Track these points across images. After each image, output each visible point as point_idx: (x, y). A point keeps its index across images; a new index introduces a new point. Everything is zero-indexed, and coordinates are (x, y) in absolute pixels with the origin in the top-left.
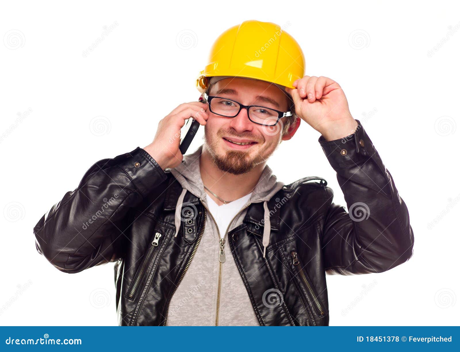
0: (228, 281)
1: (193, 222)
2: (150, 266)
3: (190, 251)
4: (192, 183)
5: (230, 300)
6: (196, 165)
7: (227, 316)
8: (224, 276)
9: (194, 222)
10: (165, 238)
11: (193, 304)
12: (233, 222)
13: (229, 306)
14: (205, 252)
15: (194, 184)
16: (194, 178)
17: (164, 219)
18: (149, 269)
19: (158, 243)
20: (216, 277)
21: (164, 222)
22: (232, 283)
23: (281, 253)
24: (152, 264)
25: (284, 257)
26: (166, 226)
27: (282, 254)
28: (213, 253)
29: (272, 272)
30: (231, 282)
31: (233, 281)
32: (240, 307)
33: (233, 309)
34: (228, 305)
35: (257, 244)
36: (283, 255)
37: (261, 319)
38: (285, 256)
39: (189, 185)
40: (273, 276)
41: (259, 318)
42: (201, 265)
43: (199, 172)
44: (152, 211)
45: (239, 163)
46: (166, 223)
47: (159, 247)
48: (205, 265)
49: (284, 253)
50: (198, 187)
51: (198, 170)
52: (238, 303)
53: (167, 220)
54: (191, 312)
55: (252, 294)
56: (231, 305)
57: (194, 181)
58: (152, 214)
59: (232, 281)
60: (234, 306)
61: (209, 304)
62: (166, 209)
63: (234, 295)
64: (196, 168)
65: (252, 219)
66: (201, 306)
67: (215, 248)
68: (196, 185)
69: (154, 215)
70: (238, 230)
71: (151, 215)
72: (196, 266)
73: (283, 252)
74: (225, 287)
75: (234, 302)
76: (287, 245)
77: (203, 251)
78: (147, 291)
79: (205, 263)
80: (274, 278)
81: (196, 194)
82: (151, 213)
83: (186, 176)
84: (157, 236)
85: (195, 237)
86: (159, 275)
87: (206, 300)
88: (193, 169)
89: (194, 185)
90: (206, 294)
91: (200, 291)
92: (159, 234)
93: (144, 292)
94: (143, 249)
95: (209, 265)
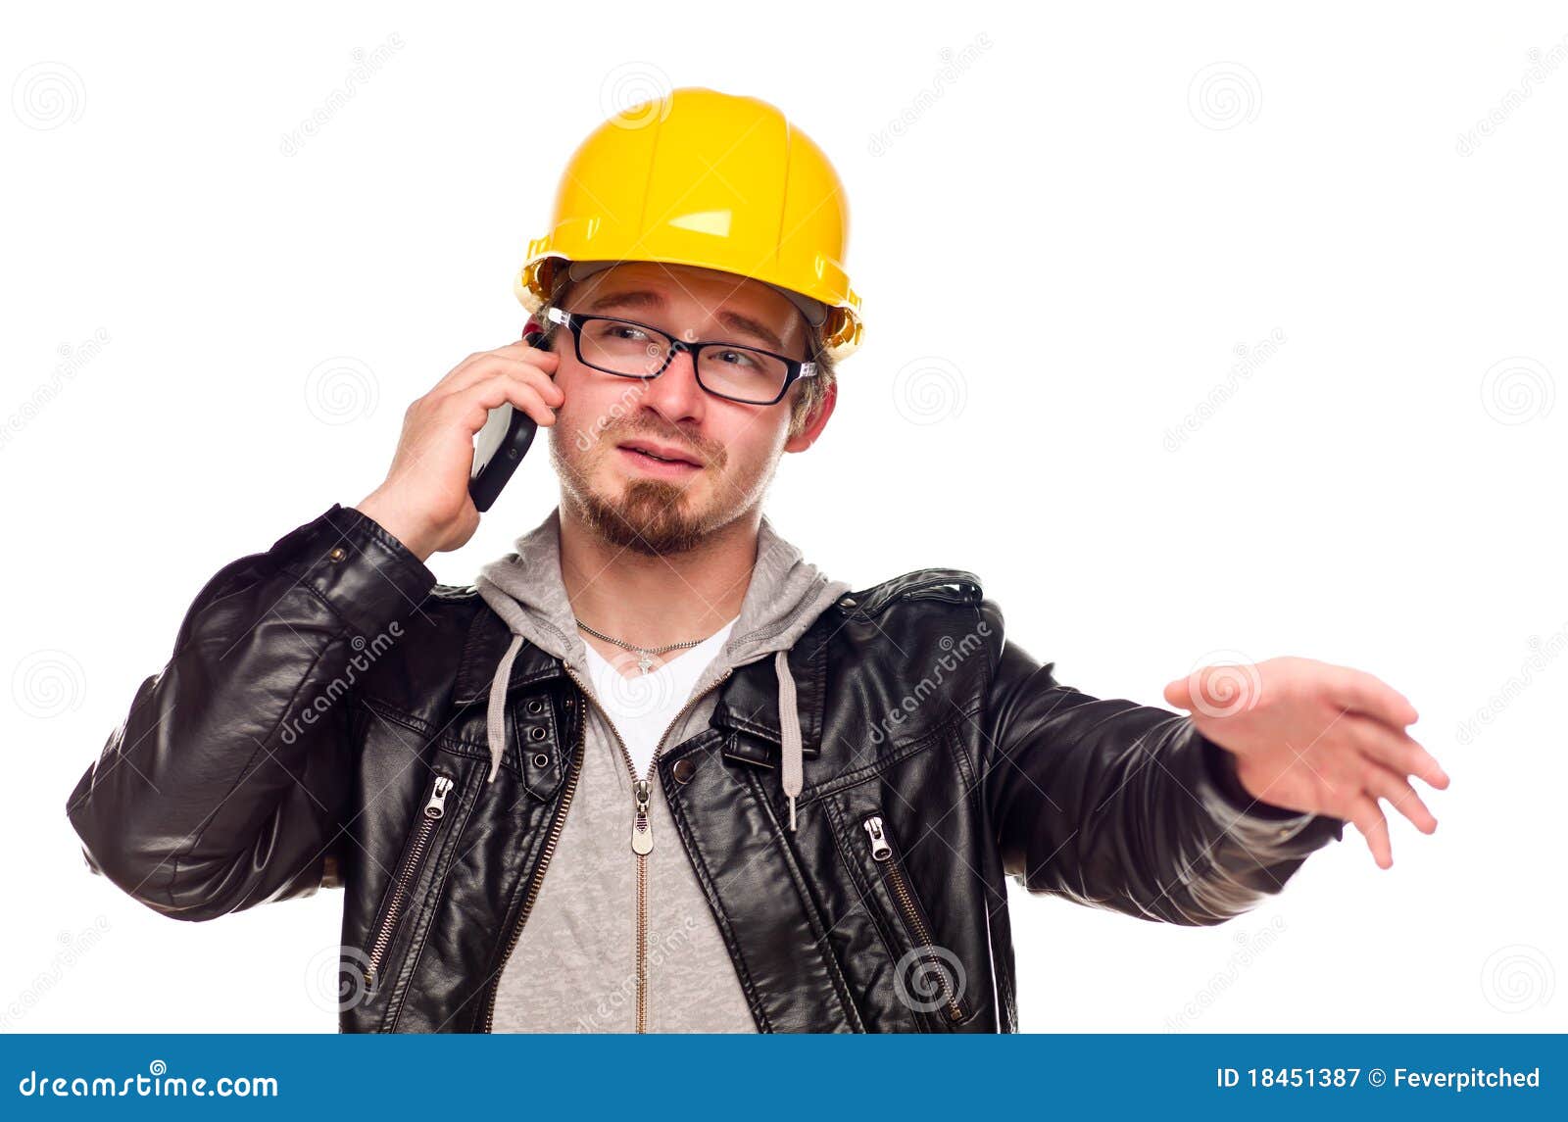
0: (668, 911)
1: (547, 733)
2: (423, 883)
3: (546, 822)
4: (539, 615)
5: (677, 968)
6: (548, 559)
7: (670, 1018)
8: (654, 896)
9: (551, 735)
10: (465, 790)
11: (561, 987)
12: (676, 728)
13: (675, 987)
14: (592, 824)
15: (545, 618)
16: (545, 598)
17: (458, 735)
18: (420, 889)
19: (442, 810)
20: (631, 899)
21: (459, 742)
22: (680, 915)
23: (833, 817)
24: (431, 874)
25: (840, 831)
26: (466, 753)
27: (836, 821)
28: (616, 828)
29: (802, 874)
30: (677, 911)
31: (684, 909)
32: (711, 988)
33: (687, 995)
34: (672, 985)
35: (754, 789)
36: (839, 823)
37: (766, 1022)
38: (843, 827)
39: (528, 622)
40: (804, 887)
41: (761, 1019)
42: (582, 867)
43: (559, 581)
44: (422, 713)
45: (661, 521)
46: (467, 744)
47: (450, 822)
48: (593, 865)
49: (841, 818)
50: (556, 625)
51: (554, 573)
52: (704, 976)
53: (469, 735)
54: (559, 1014)
55: (737, 944)
56: (681, 984)
57: (545, 609)
58: (421, 720)
59: (681, 909)
60: (692, 986)
61: (613, 985)
62: (463, 700)
63: (689, 952)
64: (547, 569)
65: (735, 715)
66: (587, 994)
67: (622, 811)
68: (551, 621)
69: (425, 722)
70: (694, 751)
71: (417, 725)
72: (566, 871)
73: (839, 813)
74: (660, 928)
75: (690, 974)
76: (854, 792)
77: (586, 820)
78: (416, 958)
79: (592, 858)
80: (807, 893)
81: (550, 648)
82: (418, 719)
83: (522, 597)
84: (441, 788)
85: (558, 777)
86: (453, 907)
87: (600, 973)
88: (540, 573)
89: (544, 622)
90: (602, 956)
91: (582, 947)
92: (445, 780)
93: (409, 962)
94: (398, 829)
95: (605, 865)
